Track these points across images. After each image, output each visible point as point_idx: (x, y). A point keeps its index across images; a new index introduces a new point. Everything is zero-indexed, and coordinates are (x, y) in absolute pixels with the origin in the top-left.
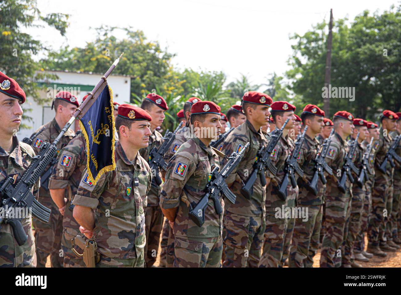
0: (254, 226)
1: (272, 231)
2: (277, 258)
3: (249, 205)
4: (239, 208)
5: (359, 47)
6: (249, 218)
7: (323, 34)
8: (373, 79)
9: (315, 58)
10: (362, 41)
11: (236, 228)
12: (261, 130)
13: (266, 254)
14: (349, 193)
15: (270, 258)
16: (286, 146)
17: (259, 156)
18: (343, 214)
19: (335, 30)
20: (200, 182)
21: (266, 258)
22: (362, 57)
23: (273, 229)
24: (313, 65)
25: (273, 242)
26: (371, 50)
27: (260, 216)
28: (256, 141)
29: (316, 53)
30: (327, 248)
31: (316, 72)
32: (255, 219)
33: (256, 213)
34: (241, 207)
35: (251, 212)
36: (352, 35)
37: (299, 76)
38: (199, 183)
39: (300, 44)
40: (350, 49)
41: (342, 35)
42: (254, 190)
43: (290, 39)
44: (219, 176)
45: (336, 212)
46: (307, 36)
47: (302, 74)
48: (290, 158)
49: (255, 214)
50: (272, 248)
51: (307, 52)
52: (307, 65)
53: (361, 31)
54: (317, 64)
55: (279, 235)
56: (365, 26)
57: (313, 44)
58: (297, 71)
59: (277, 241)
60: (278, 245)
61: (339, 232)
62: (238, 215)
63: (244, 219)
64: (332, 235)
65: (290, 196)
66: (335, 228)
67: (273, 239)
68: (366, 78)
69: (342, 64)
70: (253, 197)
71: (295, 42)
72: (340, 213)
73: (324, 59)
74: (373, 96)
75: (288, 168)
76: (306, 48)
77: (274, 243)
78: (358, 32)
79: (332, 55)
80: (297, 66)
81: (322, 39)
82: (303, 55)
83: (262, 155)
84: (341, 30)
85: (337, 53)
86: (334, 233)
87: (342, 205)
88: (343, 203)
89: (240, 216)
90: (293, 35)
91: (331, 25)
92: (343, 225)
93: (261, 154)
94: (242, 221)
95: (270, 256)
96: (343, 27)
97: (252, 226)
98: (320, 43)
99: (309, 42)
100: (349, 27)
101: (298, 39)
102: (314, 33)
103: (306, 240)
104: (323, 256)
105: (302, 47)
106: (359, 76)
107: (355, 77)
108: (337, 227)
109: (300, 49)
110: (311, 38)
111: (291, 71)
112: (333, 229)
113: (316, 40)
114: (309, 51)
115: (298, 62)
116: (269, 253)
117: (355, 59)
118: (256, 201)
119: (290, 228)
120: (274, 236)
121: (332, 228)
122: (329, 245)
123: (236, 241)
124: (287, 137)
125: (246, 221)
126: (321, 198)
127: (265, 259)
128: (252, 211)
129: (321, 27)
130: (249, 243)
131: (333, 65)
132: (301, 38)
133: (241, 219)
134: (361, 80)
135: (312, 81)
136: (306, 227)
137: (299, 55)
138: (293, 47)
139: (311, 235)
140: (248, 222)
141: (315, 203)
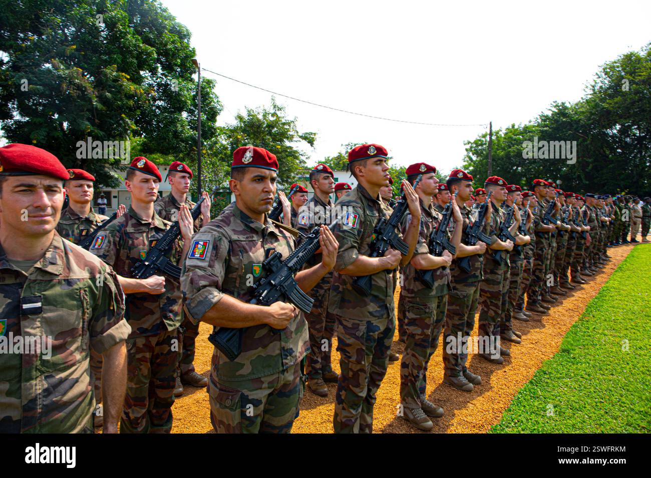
0: (374, 332)
1: (417, 325)
2: (422, 356)
3: (366, 305)
4: (351, 309)
5: (510, 147)
6: (365, 323)
7: (486, 141)
8: (519, 168)
9: (481, 156)
10: (512, 143)
11: (348, 337)
12: (380, 196)
13: (409, 350)
14: (506, 264)
15: (413, 355)
16: (430, 218)
17: (378, 232)
18: (499, 287)
19: (494, 138)
20: (238, 279)
21: (410, 355)
22: (512, 154)
23: (417, 322)
24: (480, 160)
25: (417, 337)
26: (518, 149)
27: (385, 316)
28: (372, 211)
29: (482, 153)
30: (484, 323)
31: (482, 165)
32: (375, 322)
33: (377, 314)
34: (354, 308)
35: (369, 314)
36: (505, 140)
37: (471, 168)
38: (238, 281)
39: (471, 147)
40: (503, 149)
41: (499, 141)
42: (373, 283)
43: (465, 144)
44: (282, 268)
45: (492, 286)
46: (475, 142)
47: (473, 167)
48: (436, 233)
49: (375, 317)
50: (416, 345)
51: (476, 153)
52: (476, 160)
53: (511, 138)
54: (483, 159)
55: (425, 331)
56: (513, 134)
57: (480, 148)
58: (470, 165)
59: (422, 337)
60: (423, 340)
61: (496, 306)
62: (350, 319)
63: (359, 325)
64: (489, 309)
65: (439, 280)
66: (491, 302)
67: (418, 335)
68: (515, 168)
69: (499, 159)
70: (373, 292)
71: (468, 147)
72: (496, 286)
73: (487, 157)
74: (520, 180)
75: (433, 245)
76: (475, 150)
77: (419, 339)
78: (509, 138)
79: (492, 154)
80: (470, 162)
81: (485, 144)
82: (473, 155)
83: (382, 231)
84: (497, 137)
85: (496, 152)
86: (491, 307)
87: (498, 278)
88: (500, 277)
89: (352, 321)
90: (466, 142)
91: (491, 134)
92: (500, 299)
93: (380, 229)
94: (356, 327)
95: (414, 353)
96: (498, 135)
97: (371, 334)
98: (484, 146)
99: (477, 145)
100: (503, 136)
101: (470, 144)
102: (480, 140)
103: (460, 322)
104: (481, 331)
105: (473, 149)
106: (510, 167)
107: (508, 167)
108: (493, 301)
109: (471, 151)
110: (478, 143)
111: (466, 165)
112: (489, 303)
113: (482, 145)
114: (477, 152)
115: (471, 159)
116: (412, 350)
117: (508, 155)
118: (376, 297)
119: (440, 318)
120: (419, 331)
121: (488, 301)
122: (486, 320)
123: (349, 353)
124: (430, 207)
125: (360, 327)
126: (478, 273)
127: (408, 356)
128: (371, 313)
129: (484, 136)
130: (367, 355)
131: (493, 160)
132: (472, 143)
133: (353, 324)
134: (512, 169)
135: (480, 171)
136: (460, 307)
137: (471, 154)
138: (467, 150)
139: (466, 315)
140: (363, 328)
141: (470, 280)
